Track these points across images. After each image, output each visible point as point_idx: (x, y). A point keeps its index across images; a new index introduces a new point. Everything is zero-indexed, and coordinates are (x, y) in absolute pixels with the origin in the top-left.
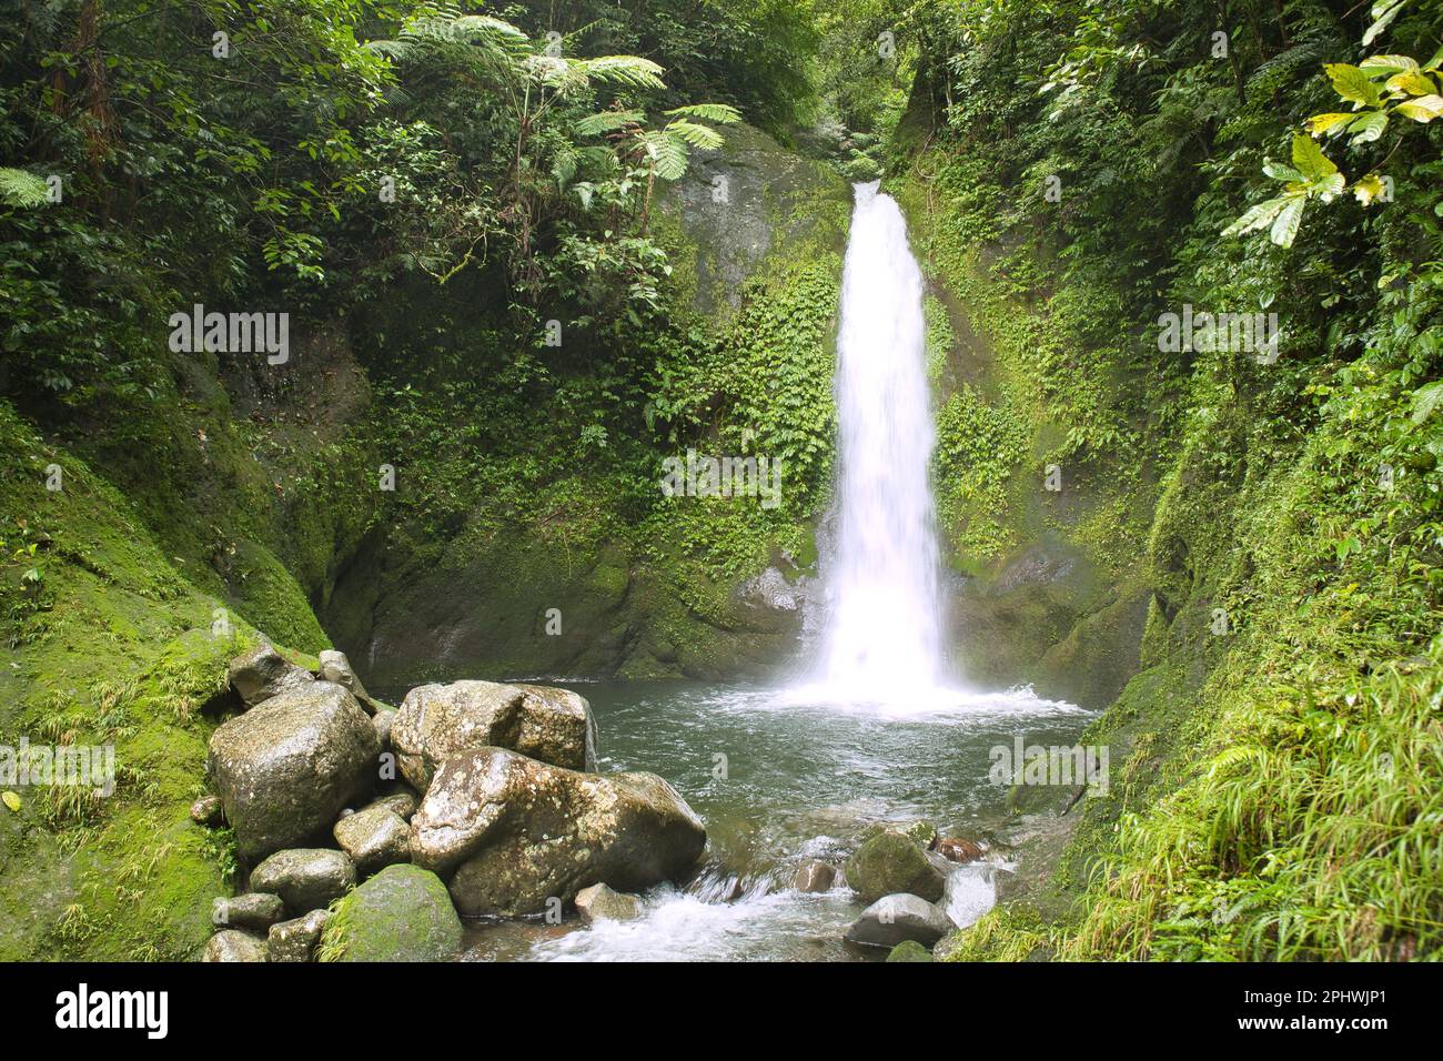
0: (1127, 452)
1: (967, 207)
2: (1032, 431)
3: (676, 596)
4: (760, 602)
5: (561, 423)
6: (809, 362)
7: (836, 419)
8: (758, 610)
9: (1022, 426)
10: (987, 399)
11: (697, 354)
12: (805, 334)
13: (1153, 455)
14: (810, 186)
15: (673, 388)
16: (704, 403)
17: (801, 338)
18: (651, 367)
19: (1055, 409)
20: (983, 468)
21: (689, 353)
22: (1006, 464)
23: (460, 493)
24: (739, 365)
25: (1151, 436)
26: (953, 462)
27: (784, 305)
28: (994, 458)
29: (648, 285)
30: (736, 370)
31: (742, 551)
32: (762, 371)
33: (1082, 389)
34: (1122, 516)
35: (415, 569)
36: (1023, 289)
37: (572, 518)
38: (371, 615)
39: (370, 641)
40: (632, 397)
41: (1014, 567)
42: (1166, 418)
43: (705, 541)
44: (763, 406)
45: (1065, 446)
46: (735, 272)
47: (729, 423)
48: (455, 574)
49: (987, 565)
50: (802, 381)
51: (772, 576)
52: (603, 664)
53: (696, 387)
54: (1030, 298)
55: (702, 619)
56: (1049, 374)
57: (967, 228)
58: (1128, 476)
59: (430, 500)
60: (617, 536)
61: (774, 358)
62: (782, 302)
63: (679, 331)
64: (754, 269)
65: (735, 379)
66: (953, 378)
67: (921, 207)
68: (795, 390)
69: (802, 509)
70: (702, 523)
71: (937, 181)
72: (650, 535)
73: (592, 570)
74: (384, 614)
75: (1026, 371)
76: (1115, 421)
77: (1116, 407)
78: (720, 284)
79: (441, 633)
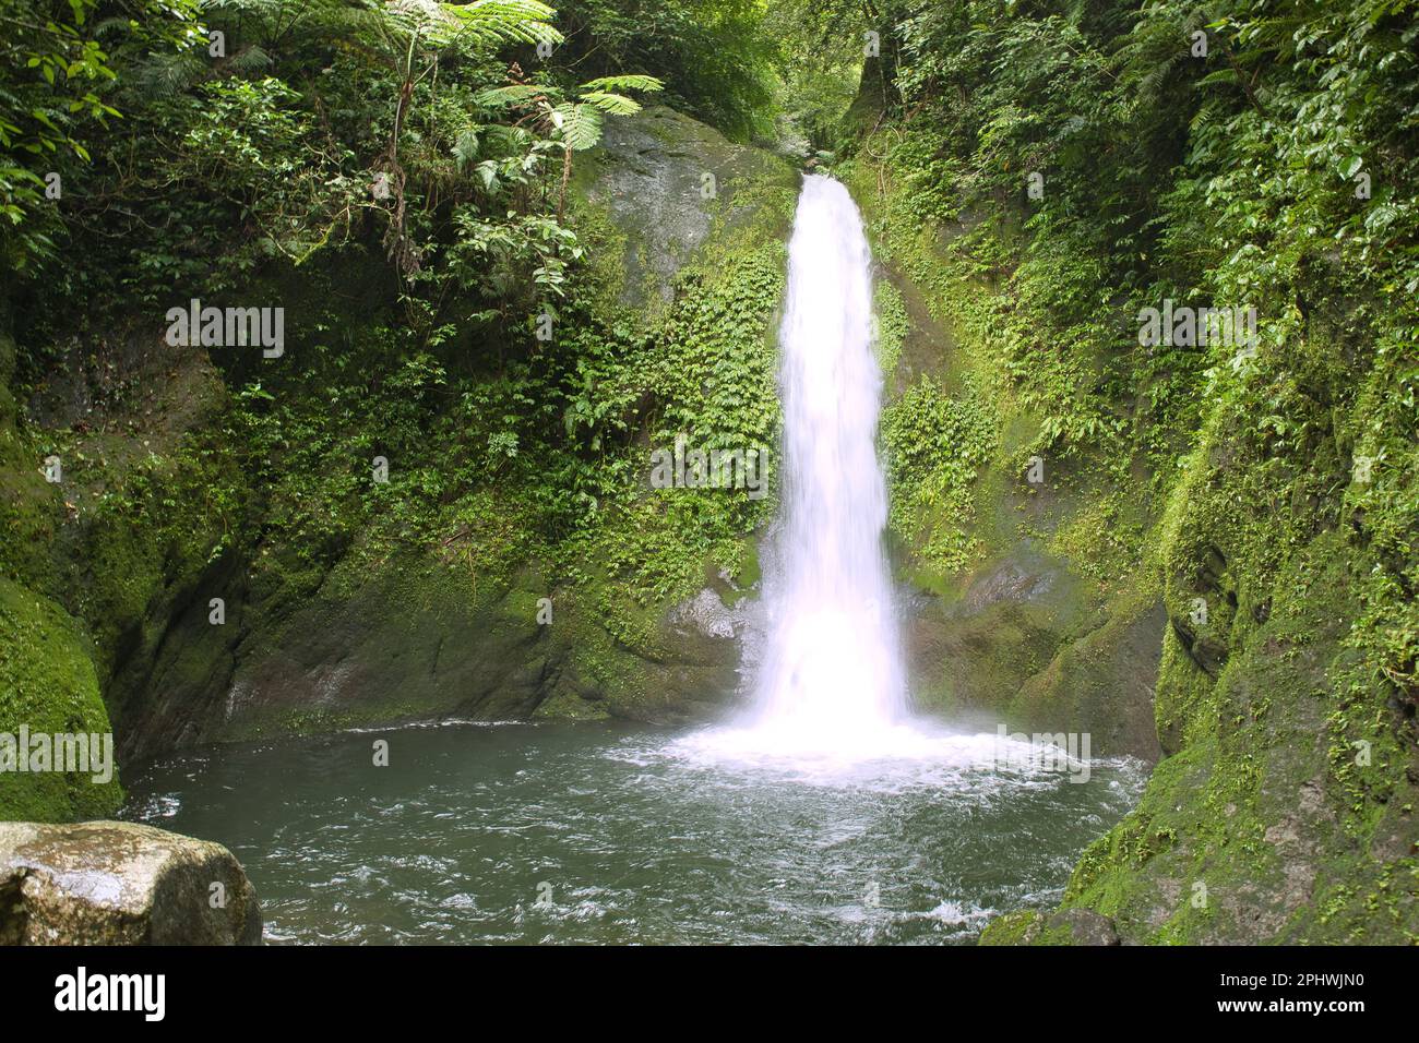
0: (1113, 444)
1: (921, 185)
2: (1001, 424)
3: (601, 624)
4: (693, 630)
5: (469, 432)
6: (749, 357)
7: (781, 420)
8: (691, 639)
9: (988, 420)
10: (948, 392)
11: (623, 351)
12: (744, 327)
13: (1145, 445)
14: (753, 172)
15: (596, 389)
16: (631, 405)
17: (740, 331)
18: (572, 368)
19: (1025, 398)
20: (945, 470)
21: (614, 350)
22: (972, 463)
23: (343, 512)
24: (672, 362)
25: (1140, 423)
26: (911, 464)
27: (722, 296)
28: (958, 457)
29: (555, 270)
30: (668, 368)
31: (675, 571)
32: (697, 368)
33: (1058, 373)
34: (1109, 519)
35: (286, 601)
36: (985, 268)
37: (479, 539)
38: (229, 656)
39: (229, 686)
40: (552, 401)
41: (985, 583)
42: (1159, 401)
43: (633, 560)
44: (699, 408)
45: (1039, 440)
46: (667, 263)
47: (661, 427)
48: (335, 605)
49: (953, 582)
50: (741, 378)
51: (708, 598)
52: (517, 703)
53: (622, 388)
54: (993, 278)
55: (630, 650)
56: (1017, 359)
57: (921, 206)
58: (1115, 472)
59: (304, 521)
60: (535, 557)
61: (710, 354)
62: (719, 293)
63: (603, 327)
64: (689, 258)
65: (667, 378)
66: (909, 369)
67: (871, 188)
68: (733, 388)
69: (744, 521)
70: (629, 540)
71: (890, 160)
72: (573, 554)
73: (503, 597)
74: (248, 654)
75: (992, 357)
76: (1097, 408)
77: (1098, 391)
78: (652, 276)
79: (321, 674)
